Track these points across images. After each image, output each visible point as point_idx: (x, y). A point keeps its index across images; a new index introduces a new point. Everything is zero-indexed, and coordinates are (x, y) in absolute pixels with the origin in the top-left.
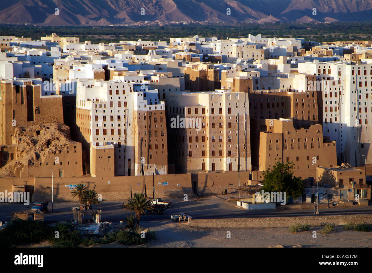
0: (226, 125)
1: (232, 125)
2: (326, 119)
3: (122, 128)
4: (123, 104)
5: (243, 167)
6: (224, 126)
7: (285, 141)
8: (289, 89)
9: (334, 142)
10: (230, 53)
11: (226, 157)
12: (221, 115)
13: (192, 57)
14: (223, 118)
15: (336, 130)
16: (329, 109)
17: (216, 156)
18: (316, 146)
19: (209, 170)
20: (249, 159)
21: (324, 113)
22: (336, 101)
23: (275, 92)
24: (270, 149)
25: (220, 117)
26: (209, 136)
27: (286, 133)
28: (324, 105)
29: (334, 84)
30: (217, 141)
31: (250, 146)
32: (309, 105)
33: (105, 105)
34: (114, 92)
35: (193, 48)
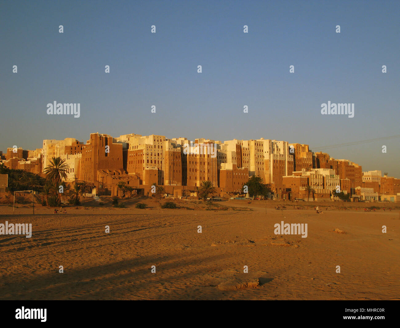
0: (207, 164)
1: (210, 164)
3: (160, 161)
4: (160, 147)
7: (233, 174)
12: (204, 158)
14: (205, 160)
16: (245, 162)
17: (202, 179)
22: (248, 158)
24: (228, 177)
26: (199, 169)
30: (203, 172)
33: (152, 147)
34: (156, 140)
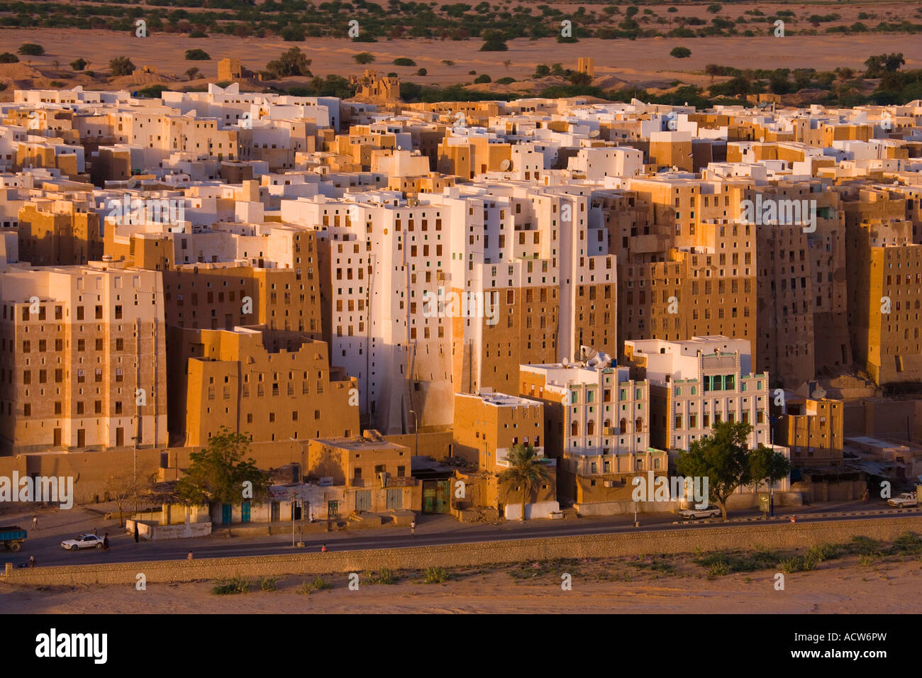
0: (111, 345)
1: (125, 343)
2: (339, 329)
5: (148, 438)
6: (107, 346)
7: (243, 379)
8: (257, 260)
9: (353, 379)
10: (155, 138)
11: (112, 416)
12: (99, 321)
13: (57, 153)
14: (104, 329)
15: (361, 350)
16: (345, 306)
17: (88, 412)
18: (313, 389)
19: (70, 445)
20: (163, 419)
21: (335, 314)
22: (361, 289)
23: (224, 267)
24: (211, 397)
25: (97, 326)
26: (72, 368)
27: (248, 360)
28: (335, 297)
29: (356, 249)
30: (90, 378)
31: (165, 390)
32: (302, 297)
35: (66, 126)
